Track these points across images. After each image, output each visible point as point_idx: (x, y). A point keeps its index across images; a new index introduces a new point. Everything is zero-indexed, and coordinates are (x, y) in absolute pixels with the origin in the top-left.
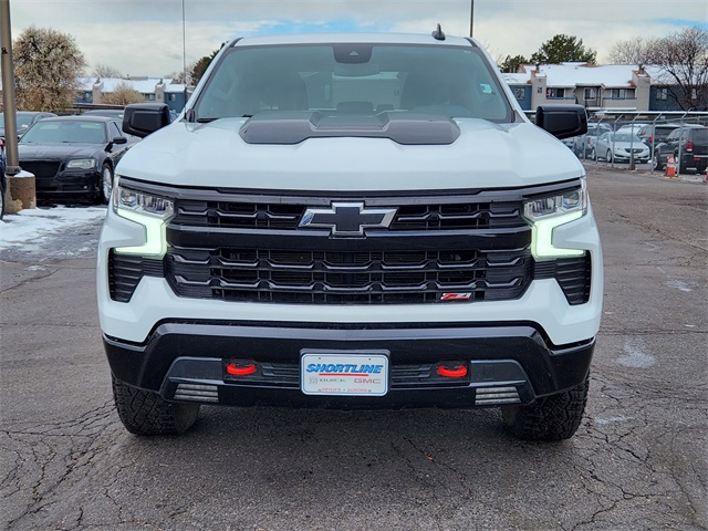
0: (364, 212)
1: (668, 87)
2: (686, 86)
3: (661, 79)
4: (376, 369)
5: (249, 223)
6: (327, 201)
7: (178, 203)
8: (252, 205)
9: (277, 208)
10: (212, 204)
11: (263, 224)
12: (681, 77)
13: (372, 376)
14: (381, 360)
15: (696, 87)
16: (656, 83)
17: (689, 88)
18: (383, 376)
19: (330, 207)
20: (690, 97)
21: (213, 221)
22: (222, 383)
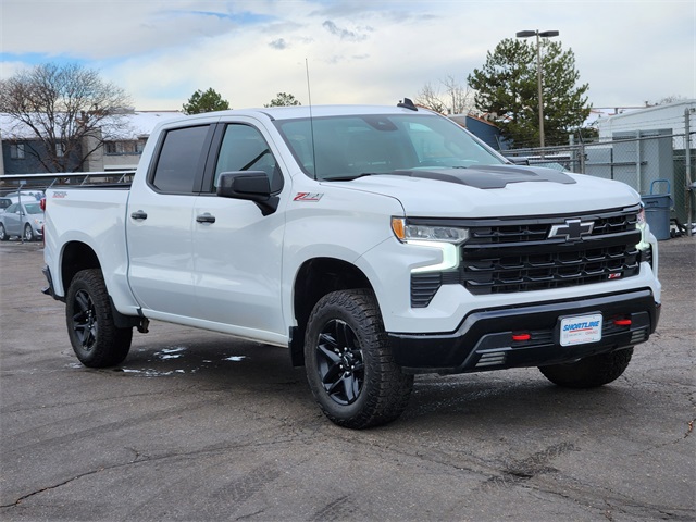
0: (582, 225)
1: (26, 142)
2: (48, 140)
3: (16, 131)
4: (594, 324)
5: (516, 239)
6: (562, 220)
7: (472, 230)
8: (518, 226)
9: (532, 227)
10: (494, 229)
11: (524, 238)
12: (41, 129)
13: (594, 328)
14: (598, 318)
15: (62, 141)
16: (11, 136)
17: (53, 142)
18: (599, 329)
19: (565, 223)
20: (55, 154)
21: (495, 240)
22: (510, 348)
